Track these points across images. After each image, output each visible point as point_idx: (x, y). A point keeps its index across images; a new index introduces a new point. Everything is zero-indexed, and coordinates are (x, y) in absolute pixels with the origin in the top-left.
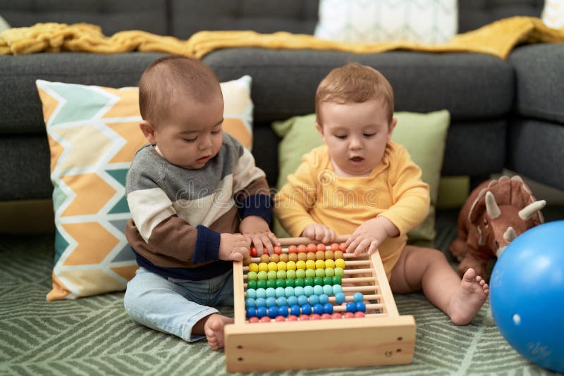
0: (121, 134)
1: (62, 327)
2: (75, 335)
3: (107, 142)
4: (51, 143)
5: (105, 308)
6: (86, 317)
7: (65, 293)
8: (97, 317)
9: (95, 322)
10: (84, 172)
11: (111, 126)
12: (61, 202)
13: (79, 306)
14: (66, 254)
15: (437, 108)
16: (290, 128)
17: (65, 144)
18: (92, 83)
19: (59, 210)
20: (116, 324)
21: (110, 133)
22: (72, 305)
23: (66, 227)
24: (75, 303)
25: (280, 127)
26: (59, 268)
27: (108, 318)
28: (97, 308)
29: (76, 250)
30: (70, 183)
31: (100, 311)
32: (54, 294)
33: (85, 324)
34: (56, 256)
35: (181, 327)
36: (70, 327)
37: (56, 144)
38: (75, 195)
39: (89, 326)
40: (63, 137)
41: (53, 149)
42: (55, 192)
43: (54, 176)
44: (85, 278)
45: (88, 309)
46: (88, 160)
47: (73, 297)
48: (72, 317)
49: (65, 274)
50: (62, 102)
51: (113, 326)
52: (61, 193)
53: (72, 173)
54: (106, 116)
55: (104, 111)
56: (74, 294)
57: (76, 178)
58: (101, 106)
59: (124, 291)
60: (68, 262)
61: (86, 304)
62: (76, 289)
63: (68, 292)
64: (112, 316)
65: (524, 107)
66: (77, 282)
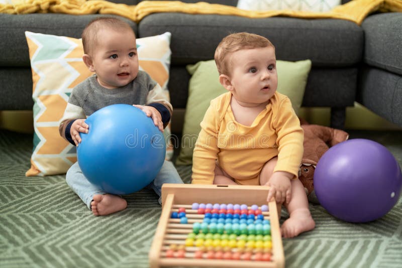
0: (77, 69)
1: (27, 193)
2: (33, 198)
3: (67, 74)
4: (33, 74)
5: (59, 183)
6: (45, 188)
7: (37, 172)
8: (52, 188)
9: (49, 192)
10: (52, 94)
11: (70, 63)
12: (38, 112)
13: (44, 181)
14: (39, 147)
15: (303, 58)
16: (196, 69)
17: (41, 74)
18: (63, 35)
19: (36, 118)
20: (61, 194)
21: (69, 68)
22: (39, 180)
23: (40, 129)
24: (42, 178)
25: (191, 68)
26: (35, 155)
27: (58, 190)
28: (54, 183)
29: (45, 144)
30: (43, 100)
31: (56, 185)
32: (30, 172)
33: (41, 192)
34: (34, 148)
35: (87, 199)
36: (32, 193)
37: (36, 74)
38: (46, 108)
39: (43, 194)
40: (40, 69)
41: (34, 78)
42: (35, 106)
43: (34, 96)
44: (50, 163)
45: (49, 183)
46: (54, 86)
47: (42, 175)
48: (36, 187)
49: (38, 160)
50: (40, 47)
51: (58, 195)
52: (38, 106)
53: (45, 94)
54: (68, 57)
55: (66, 53)
56: (43, 173)
57: (47, 97)
58: (66, 50)
59: (66, 174)
60: (40, 152)
61: (48, 180)
62: (44, 170)
63: (39, 171)
64: (61, 188)
65: (369, 59)
66: (45, 165)
